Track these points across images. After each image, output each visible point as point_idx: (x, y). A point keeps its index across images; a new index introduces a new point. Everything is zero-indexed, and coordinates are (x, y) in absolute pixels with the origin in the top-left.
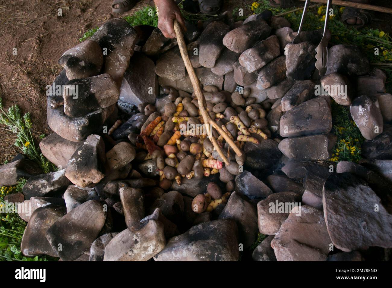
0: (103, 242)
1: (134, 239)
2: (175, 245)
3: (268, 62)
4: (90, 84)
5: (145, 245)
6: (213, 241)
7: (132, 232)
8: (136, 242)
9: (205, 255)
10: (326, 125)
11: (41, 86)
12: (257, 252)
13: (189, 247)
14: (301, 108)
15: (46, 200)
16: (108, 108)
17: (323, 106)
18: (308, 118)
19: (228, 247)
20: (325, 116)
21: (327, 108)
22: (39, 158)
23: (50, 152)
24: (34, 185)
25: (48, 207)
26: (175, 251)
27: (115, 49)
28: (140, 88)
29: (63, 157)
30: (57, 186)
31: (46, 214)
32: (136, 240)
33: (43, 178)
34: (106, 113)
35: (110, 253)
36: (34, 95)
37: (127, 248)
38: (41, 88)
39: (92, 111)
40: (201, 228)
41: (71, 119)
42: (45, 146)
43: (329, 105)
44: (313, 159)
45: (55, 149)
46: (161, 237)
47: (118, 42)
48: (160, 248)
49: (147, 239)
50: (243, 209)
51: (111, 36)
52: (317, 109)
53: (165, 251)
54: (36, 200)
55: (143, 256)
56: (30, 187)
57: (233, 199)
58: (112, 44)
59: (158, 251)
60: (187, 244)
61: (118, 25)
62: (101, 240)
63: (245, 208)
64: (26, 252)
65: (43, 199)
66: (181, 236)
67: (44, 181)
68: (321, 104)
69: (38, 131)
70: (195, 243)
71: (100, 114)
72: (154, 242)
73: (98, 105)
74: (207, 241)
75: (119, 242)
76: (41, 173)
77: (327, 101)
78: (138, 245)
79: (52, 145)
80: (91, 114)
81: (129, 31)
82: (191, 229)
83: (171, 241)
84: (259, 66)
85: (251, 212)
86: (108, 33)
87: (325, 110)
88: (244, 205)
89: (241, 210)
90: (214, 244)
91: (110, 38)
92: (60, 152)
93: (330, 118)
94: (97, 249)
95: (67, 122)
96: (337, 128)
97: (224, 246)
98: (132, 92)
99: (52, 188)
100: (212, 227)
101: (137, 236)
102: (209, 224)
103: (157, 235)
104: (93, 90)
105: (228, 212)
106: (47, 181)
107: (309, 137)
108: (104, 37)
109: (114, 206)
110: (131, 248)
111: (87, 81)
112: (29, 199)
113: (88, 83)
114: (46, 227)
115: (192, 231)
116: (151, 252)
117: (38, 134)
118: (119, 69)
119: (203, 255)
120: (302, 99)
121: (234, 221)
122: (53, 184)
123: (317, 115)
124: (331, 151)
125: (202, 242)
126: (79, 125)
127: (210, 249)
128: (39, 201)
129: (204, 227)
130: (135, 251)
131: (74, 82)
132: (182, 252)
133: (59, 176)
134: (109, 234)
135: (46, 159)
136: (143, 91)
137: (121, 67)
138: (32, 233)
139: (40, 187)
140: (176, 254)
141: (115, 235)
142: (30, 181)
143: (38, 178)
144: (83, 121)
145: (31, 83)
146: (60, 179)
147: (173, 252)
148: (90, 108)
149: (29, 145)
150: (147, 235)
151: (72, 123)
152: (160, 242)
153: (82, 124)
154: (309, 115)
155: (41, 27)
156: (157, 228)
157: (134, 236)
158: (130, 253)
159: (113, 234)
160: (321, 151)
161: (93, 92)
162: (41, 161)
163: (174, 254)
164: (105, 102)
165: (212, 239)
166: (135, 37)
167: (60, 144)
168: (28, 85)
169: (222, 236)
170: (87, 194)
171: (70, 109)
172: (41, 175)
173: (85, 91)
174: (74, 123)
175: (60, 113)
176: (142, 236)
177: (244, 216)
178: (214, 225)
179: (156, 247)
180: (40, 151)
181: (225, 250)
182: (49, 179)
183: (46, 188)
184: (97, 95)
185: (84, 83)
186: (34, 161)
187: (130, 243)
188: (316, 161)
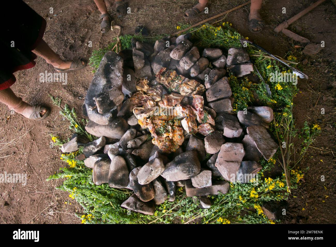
0: (135, 173)
1: (151, 169)
2: (170, 167)
3: (195, 63)
4: (108, 95)
5: (156, 170)
6: (188, 163)
7: (148, 166)
8: (152, 170)
9: (186, 170)
10: (229, 94)
11: (73, 93)
12: (209, 163)
13: (177, 167)
14: (215, 86)
15: (98, 156)
16: (120, 105)
17: (226, 84)
18: (220, 91)
19: (196, 165)
20: (228, 89)
21: (228, 85)
22: (85, 133)
23: (93, 131)
24: (88, 149)
25: (101, 160)
26: (171, 171)
27: (114, 70)
28: (128, 85)
29: (99, 132)
30: (100, 147)
31: (102, 164)
32: (152, 169)
33: (91, 144)
34: (119, 108)
35: (140, 178)
36: (71, 98)
37: (148, 174)
38: (74, 94)
39: (112, 108)
40: (181, 157)
41: (102, 115)
42: (89, 129)
43: (228, 83)
44: (225, 111)
45: (95, 130)
46: (163, 165)
47: (114, 66)
48: (163, 170)
49: (156, 168)
50: (198, 143)
51: (110, 63)
52: (223, 86)
53: (166, 171)
54: (93, 157)
55: (156, 175)
56: (87, 150)
57: (192, 139)
58: (112, 68)
59: (162, 172)
60: (176, 166)
61: (112, 56)
62: (133, 172)
63: (199, 143)
64: (97, 183)
65: (96, 156)
66: (172, 163)
67: (93, 146)
68: (225, 83)
69: (79, 118)
70: (180, 165)
71: (116, 109)
72: (160, 168)
73: (115, 105)
74: (185, 164)
75: (143, 172)
76: (89, 142)
77: (227, 81)
78: (153, 172)
79: (93, 128)
80: (112, 110)
81: (119, 58)
82: (175, 158)
83: (167, 165)
84: (191, 65)
85: (202, 144)
86: (108, 61)
87: (227, 86)
88: (198, 141)
89: (197, 144)
90: (189, 164)
91: (110, 65)
92: (98, 131)
93: (230, 90)
94: (133, 177)
95: (101, 117)
96: (234, 94)
97: (194, 165)
98: (124, 88)
99: (98, 149)
100: (186, 156)
101: (151, 167)
102: (184, 155)
103: (161, 165)
104: (111, 98)
105: (191, 146)
106: (94, 145)
107: (221, 101)
108: (106, 64)
109: (133, 153)
110: (150, 173)
111: (107, 94)
112: (89, 157)
113: (107, 95)
114: (104, 170)
115: (176, 159)
116: (159, 173)
117: (80, 120)
118: (119, 81)
119: (184, 170)
120: (215, 81)
121: (195, 150)
122: (98, 147)
123: (224, 89)
124: (233, 106)
125: (183, 164)
126: (108, 117)
127: (188, 167)
128: (95, 158)
129: (182, 156)
130: (152, 174)
131: (100, 96)
132: (174, 170)
133: (100, 142)
134: (136, 168)
135: (89, 134)
136: (130, 86)
137: (120, 80)
138: (97, 175)
139: (91, 149)
140: (172, 172)
141: (140, 169)
142: (85, 147)
143: (89, 145)
144: (109, 115)
145: (67, 92)
146: (100, 143)
147: (170, 171)
148: (111, 108)
149: (78, 127)
150: (156, 166)
151: (104, 117)
152: (163, 167)
153: (109, 117)
154: (220, 90)
155: (62, 56)
156: (160, 162)
157: (150, 168)
158: (150, 176)
159: (138, 168)
160: (228, 107)
161: (112, 100)
162: (87, 135)
163: (171, 172)
164: (118, 103)
165: (187, 162)
166: (123, 61)
167: (97, 127)
168: (66, 93)
169: (192, 159)
170: (119, 151)
171: (101, 110)
172: (90, 143)
173: (108, 100)
174: (105, 117)
175: (96, 112)
176: (154, 167)
177: (199, 147)
178: (186, 155)
179: (161, 170)
180: (85, 130)
181: (195, 166)
182: (95, 144)
183: (95, 150)
184: (114, 101)
185: (106, 95)
186: (83, 135)
187: (149, 171)
188: (227, 112)
